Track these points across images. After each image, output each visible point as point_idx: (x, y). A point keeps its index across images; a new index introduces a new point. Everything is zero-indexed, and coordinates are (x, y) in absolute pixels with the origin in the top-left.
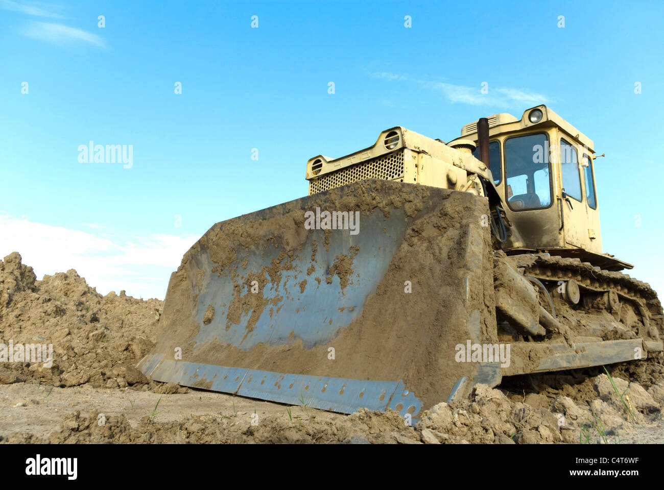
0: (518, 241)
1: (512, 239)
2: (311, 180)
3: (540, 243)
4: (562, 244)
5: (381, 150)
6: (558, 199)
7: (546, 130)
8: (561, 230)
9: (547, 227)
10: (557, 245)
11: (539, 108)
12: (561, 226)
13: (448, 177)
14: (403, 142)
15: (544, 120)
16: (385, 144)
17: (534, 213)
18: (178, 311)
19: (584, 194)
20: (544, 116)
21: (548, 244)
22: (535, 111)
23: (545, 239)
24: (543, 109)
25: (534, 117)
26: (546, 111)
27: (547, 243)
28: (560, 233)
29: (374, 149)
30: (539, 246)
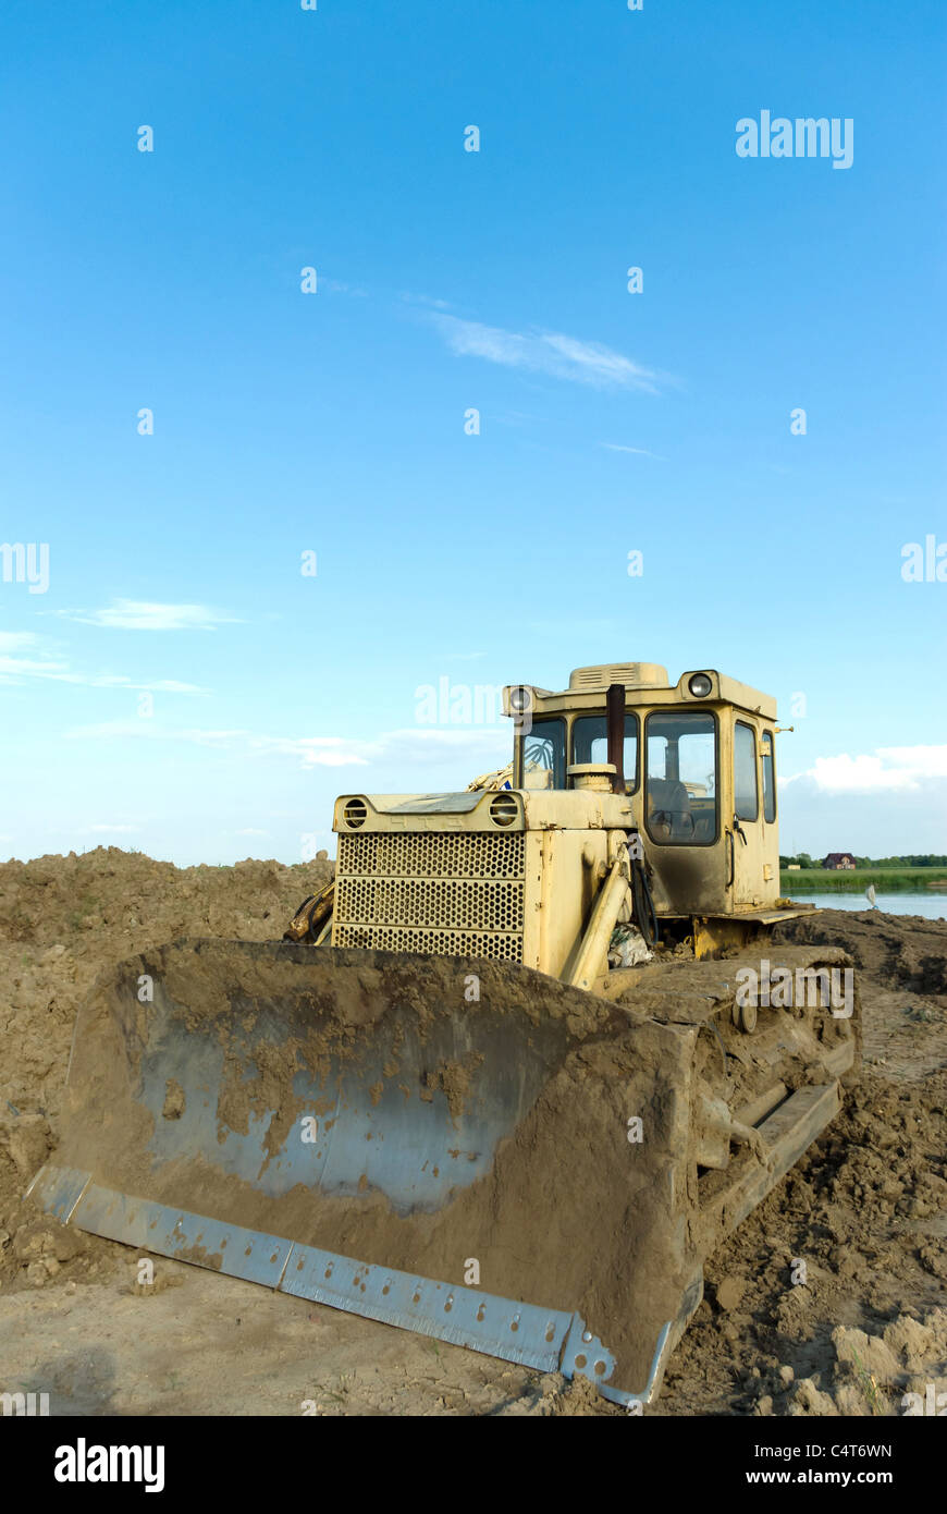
0: (662, 900)
1: (654, 896)
2: (342, 835)
3: (695, 904)
4: (728, 909)
5: (483, 821)
6: (727, 832)
7: (714, 709)
8: (728, 885)
9: (707, 879)
10: (722, 910)
11: (708, 674)
12: (729, 880)
13: (583, 856)
14: (525, 821)
15: (712, 696)
16: (492, 813)
17: (688, 851)
18: (98, 1079)
19: (761, 804)
20: (714, 689)
21: (707, 909)
22: (698, 677)
23: (705, 898)
24: (713, 678)
25: (698, 686)
26: (718, 680)
27: (708, 905)
28: (727, 891)
29: (469, 815)
30: (694, 909)
